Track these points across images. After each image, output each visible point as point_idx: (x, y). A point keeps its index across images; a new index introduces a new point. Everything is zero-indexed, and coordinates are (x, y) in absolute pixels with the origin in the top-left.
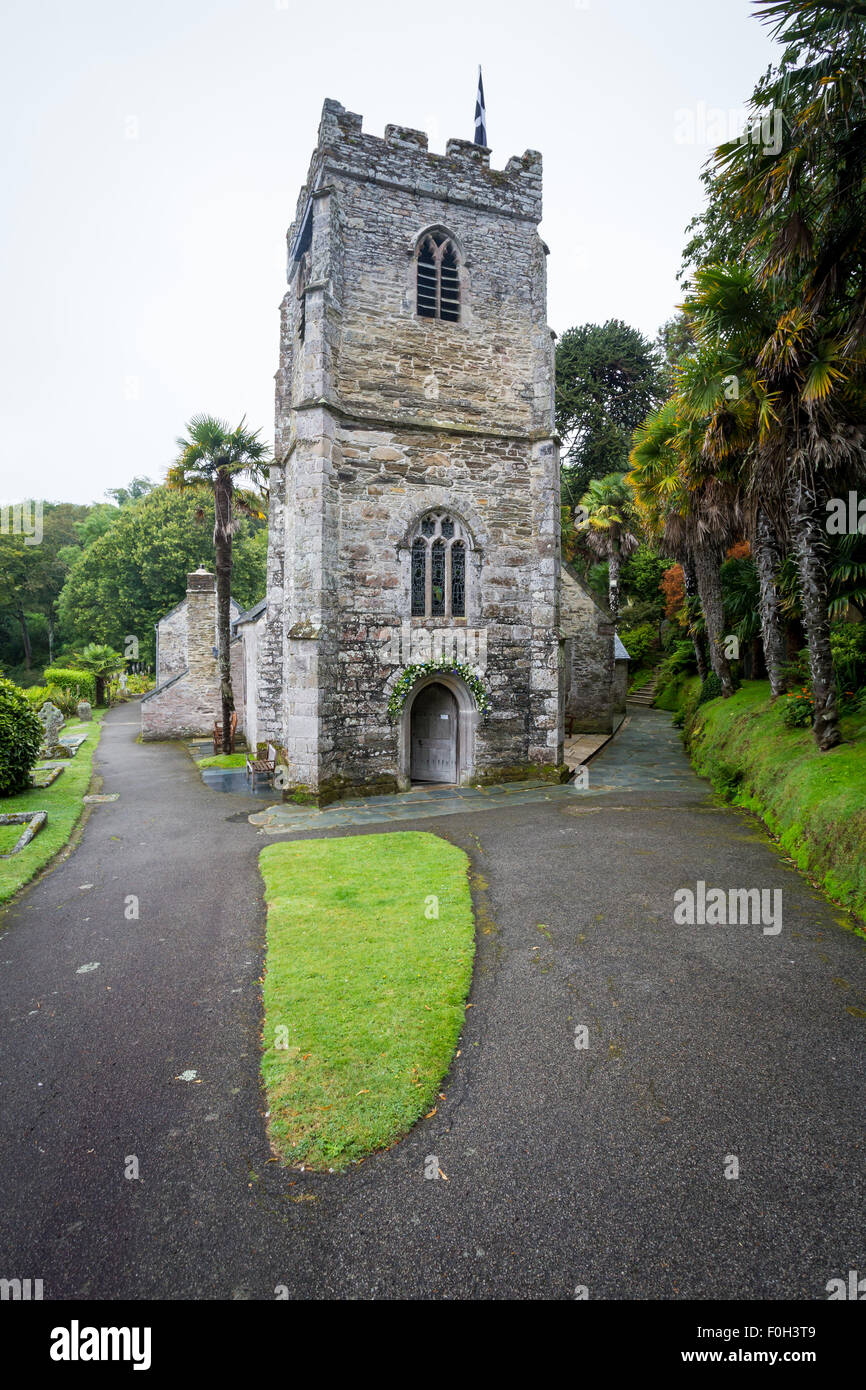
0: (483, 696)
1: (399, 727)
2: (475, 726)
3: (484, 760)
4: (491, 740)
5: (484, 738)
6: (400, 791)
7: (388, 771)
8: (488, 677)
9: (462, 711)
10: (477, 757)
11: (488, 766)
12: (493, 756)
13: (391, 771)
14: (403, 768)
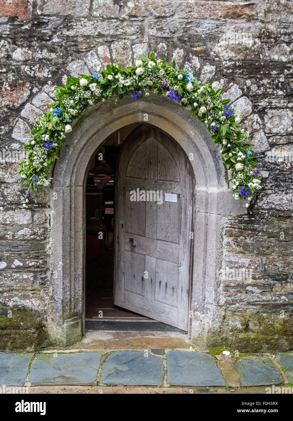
0: (241, 155)
1: (51, 212)
2: (225, 222)
3: (243, 296)
4: (260, 254)
5: (245, 249)
6: (52, 345)
7: (28, 303)
8: (262, 113)
9: (200, 188)
10: (227, 287)
11: (252, 309)
12: (266, 288)
13: (32, 303)
14: (59, 297)
